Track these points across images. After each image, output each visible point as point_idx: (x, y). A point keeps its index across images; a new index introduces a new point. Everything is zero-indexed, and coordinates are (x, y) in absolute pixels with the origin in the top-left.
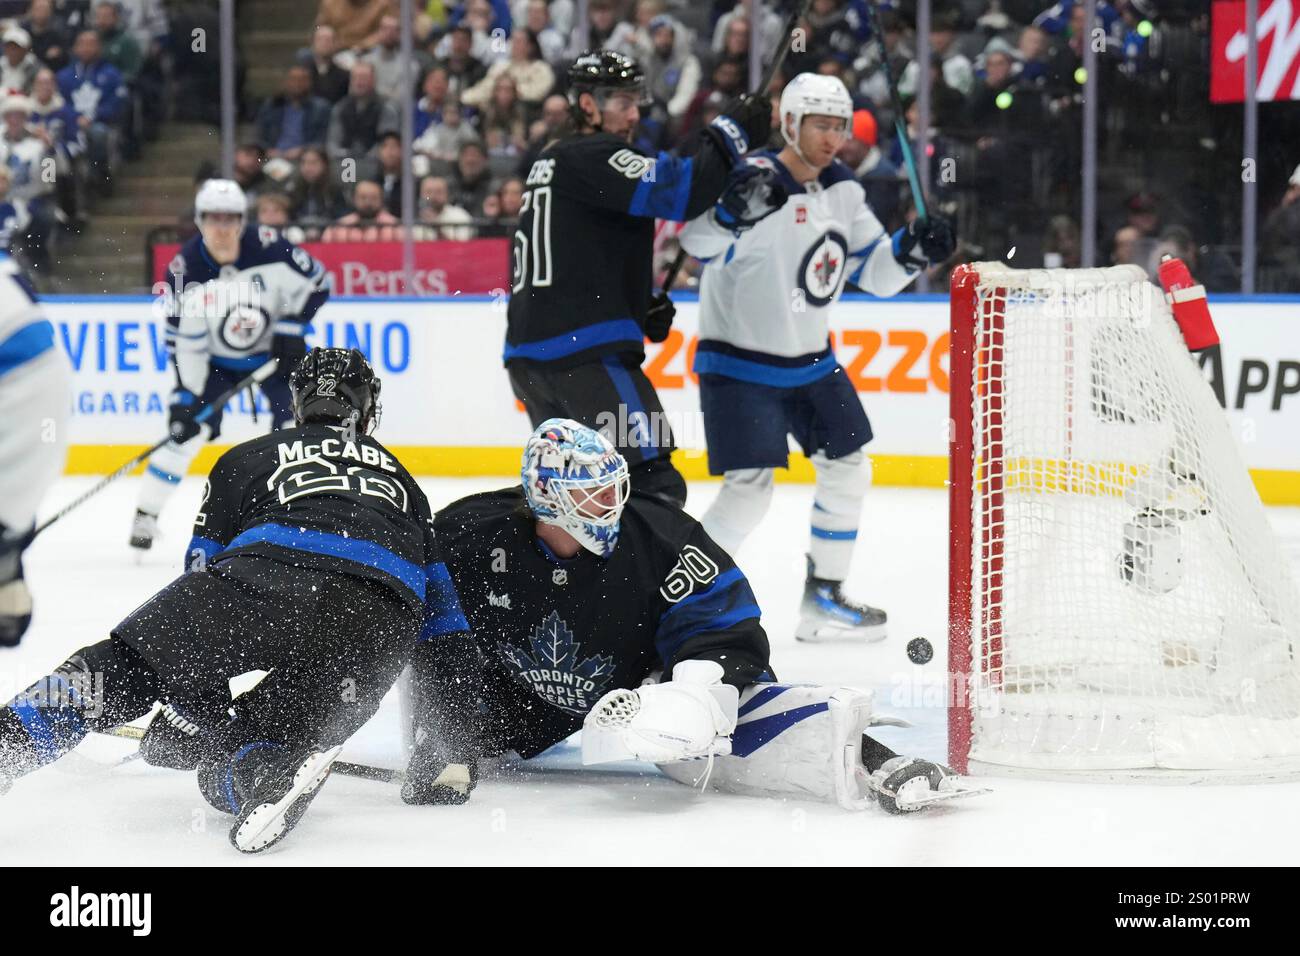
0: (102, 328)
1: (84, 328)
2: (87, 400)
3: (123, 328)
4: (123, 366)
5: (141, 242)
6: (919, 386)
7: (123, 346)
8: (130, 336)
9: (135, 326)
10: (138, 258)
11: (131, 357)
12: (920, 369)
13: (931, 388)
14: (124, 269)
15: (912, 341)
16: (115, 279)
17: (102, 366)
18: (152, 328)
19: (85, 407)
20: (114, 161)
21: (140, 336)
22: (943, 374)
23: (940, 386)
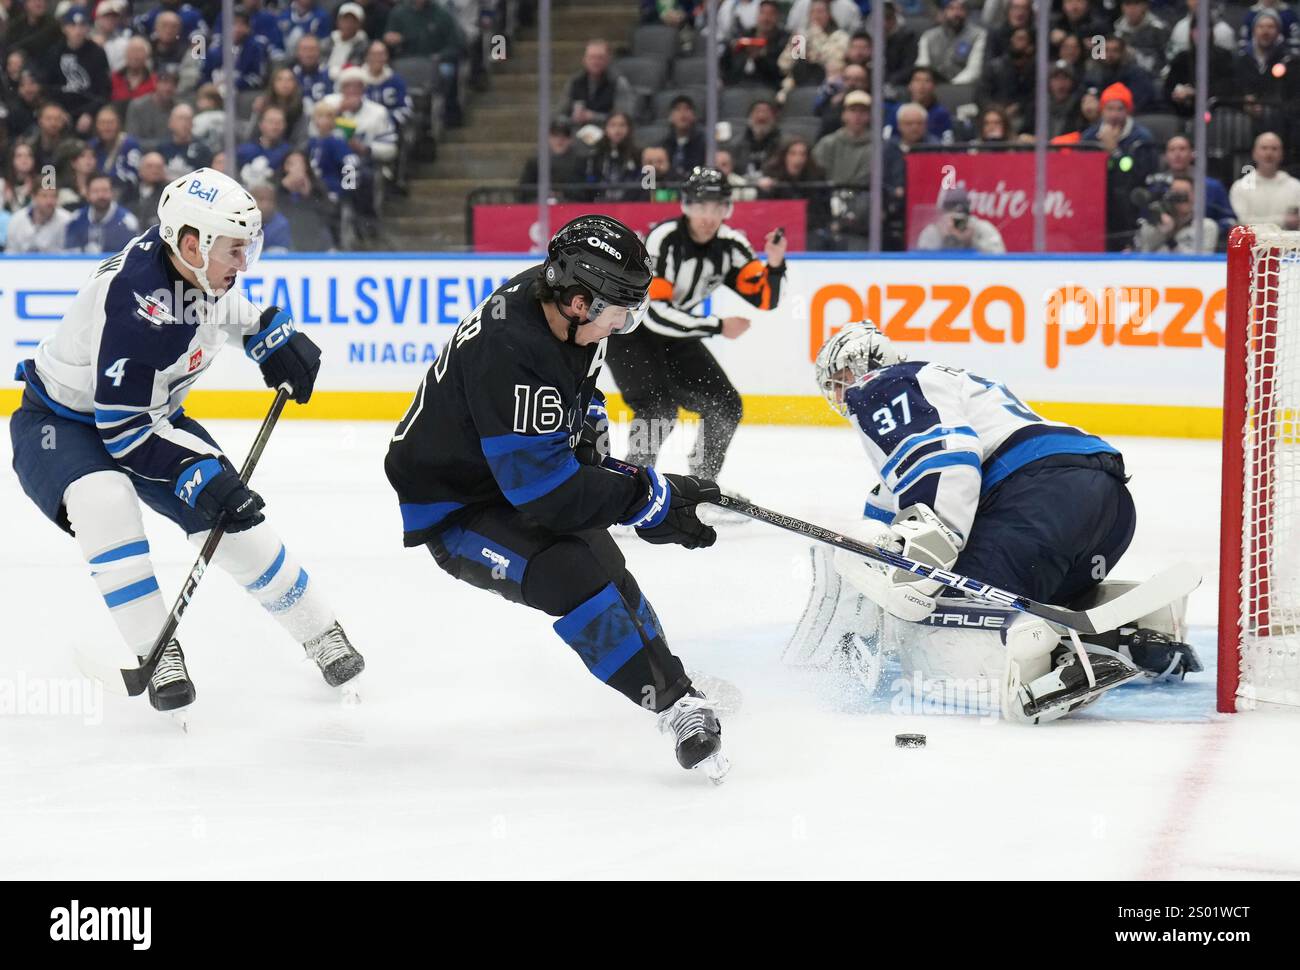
0: (424, 283)
1: (408, 283)
2: (409, 350)
3: (443, 283)
4: (443, 319)
5: (463, 202)
6: (1194, 341)
7: (444, 300)
8: (450, 291)
9: (455, 281)
10: (459, 218)
11: (451, 310)
12: (1195, 325)
13: (1206, 342)
14: (445, 228)
15: (1188, 298)
16: (437, 237)
17: (424, 319)
18: (471, 283)
19: (408, 357)
20: (437, 126)
21: (459, 291)
22: (1217, 329)
23: (1214, 341)
